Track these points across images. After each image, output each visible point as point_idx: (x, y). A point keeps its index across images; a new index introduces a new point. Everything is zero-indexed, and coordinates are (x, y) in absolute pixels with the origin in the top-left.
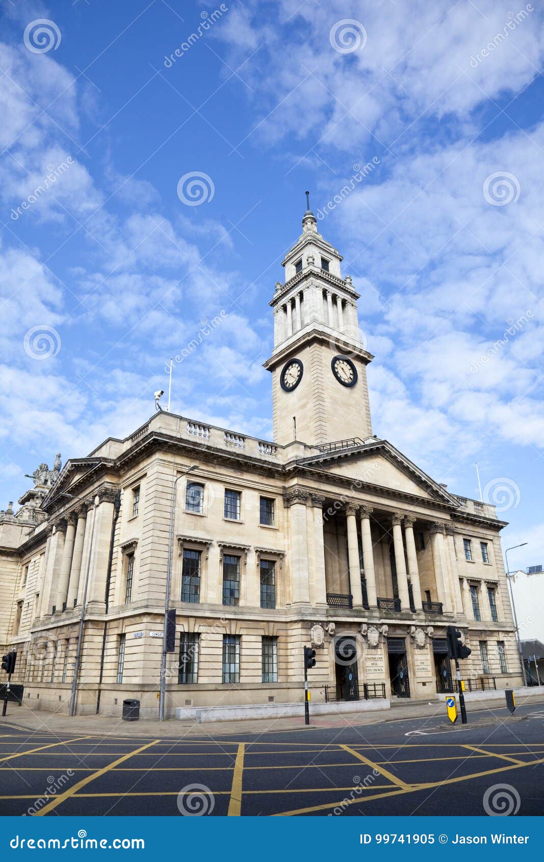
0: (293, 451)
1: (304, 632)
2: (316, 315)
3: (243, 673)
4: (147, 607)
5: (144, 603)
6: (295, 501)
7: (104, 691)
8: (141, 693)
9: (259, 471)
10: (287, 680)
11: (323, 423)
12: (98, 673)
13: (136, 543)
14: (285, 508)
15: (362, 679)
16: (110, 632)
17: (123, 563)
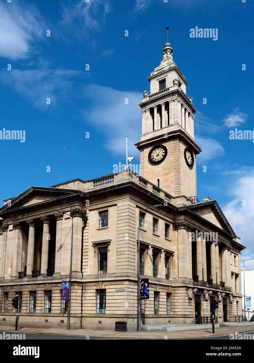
0: (181, 201)
1: (185, 292)
2: (178, 120)
3: (160, 309)
4: (128, 276)
5: (126, 274)
6: (182, 228)
7: (84, 318)
8: (126, 318)
9: (166, 209)
10: (174, 313)
11: (180, 186)
12: (80, 308)
13: (110, 242)
14: (173, 230)
15: (203, 314)
16: (87, 288)
17: (95, 252)
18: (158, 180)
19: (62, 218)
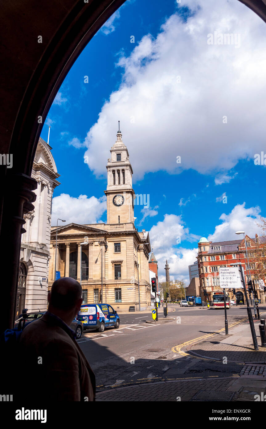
8: (134, 304)
12: (105, 300)
13: (122, 262)
16: (109, 287)
17: (113, 266)
18: (119, 216)
19: (92, 245)
